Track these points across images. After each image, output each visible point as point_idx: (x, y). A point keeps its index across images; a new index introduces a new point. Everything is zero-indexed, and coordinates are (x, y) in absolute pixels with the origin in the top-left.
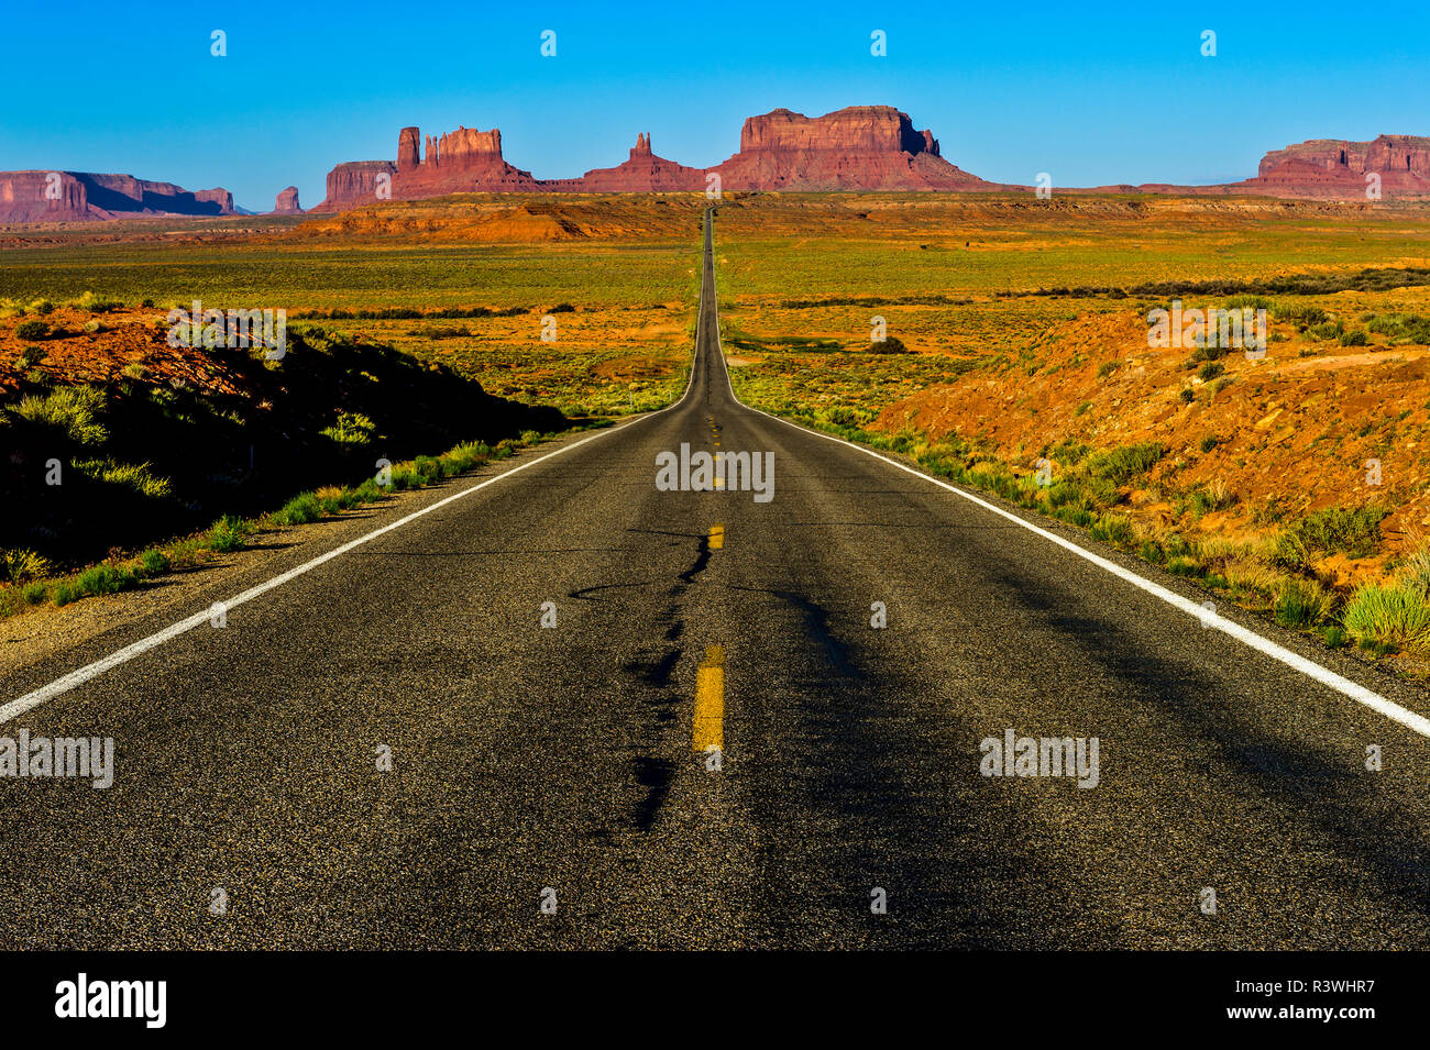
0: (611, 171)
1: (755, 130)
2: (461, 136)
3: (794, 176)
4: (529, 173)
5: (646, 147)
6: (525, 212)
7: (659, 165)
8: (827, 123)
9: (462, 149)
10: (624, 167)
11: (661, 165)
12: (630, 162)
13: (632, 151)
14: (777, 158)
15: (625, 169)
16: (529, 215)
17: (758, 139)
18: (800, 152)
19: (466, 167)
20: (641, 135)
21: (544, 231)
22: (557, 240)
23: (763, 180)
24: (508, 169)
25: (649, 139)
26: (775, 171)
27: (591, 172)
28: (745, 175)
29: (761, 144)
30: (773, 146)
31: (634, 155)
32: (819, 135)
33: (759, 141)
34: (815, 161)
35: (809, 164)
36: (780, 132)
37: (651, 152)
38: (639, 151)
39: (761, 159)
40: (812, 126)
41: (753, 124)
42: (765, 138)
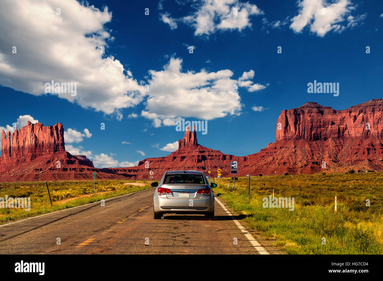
0: (162, 160)
2: (29, 130)
5: (193, 138)
8: (352, 114)
9: (29, 141)
10: (174, 155)
11: (206, 154)
12: (179, 151)
14: (311, 146)
15: (175, 158)
17: (292, 129)
18: (330, 139)
19: (34, 157)
23: (300, 165)
24: (71, 158)
25: (195, 131)
28: (283, 160)
29: (296, 133)
30: (306, 135)
31: (183, 144)
32: (346, 125)
33: (294, 132)
34: (345, 148)
35: (339, 150)
36: (312, 122)
37: (197, 142)
38: (186, 141)
39: (295, 147)
40: (339, 117)
41: (288, 116)
42: (299, 128)
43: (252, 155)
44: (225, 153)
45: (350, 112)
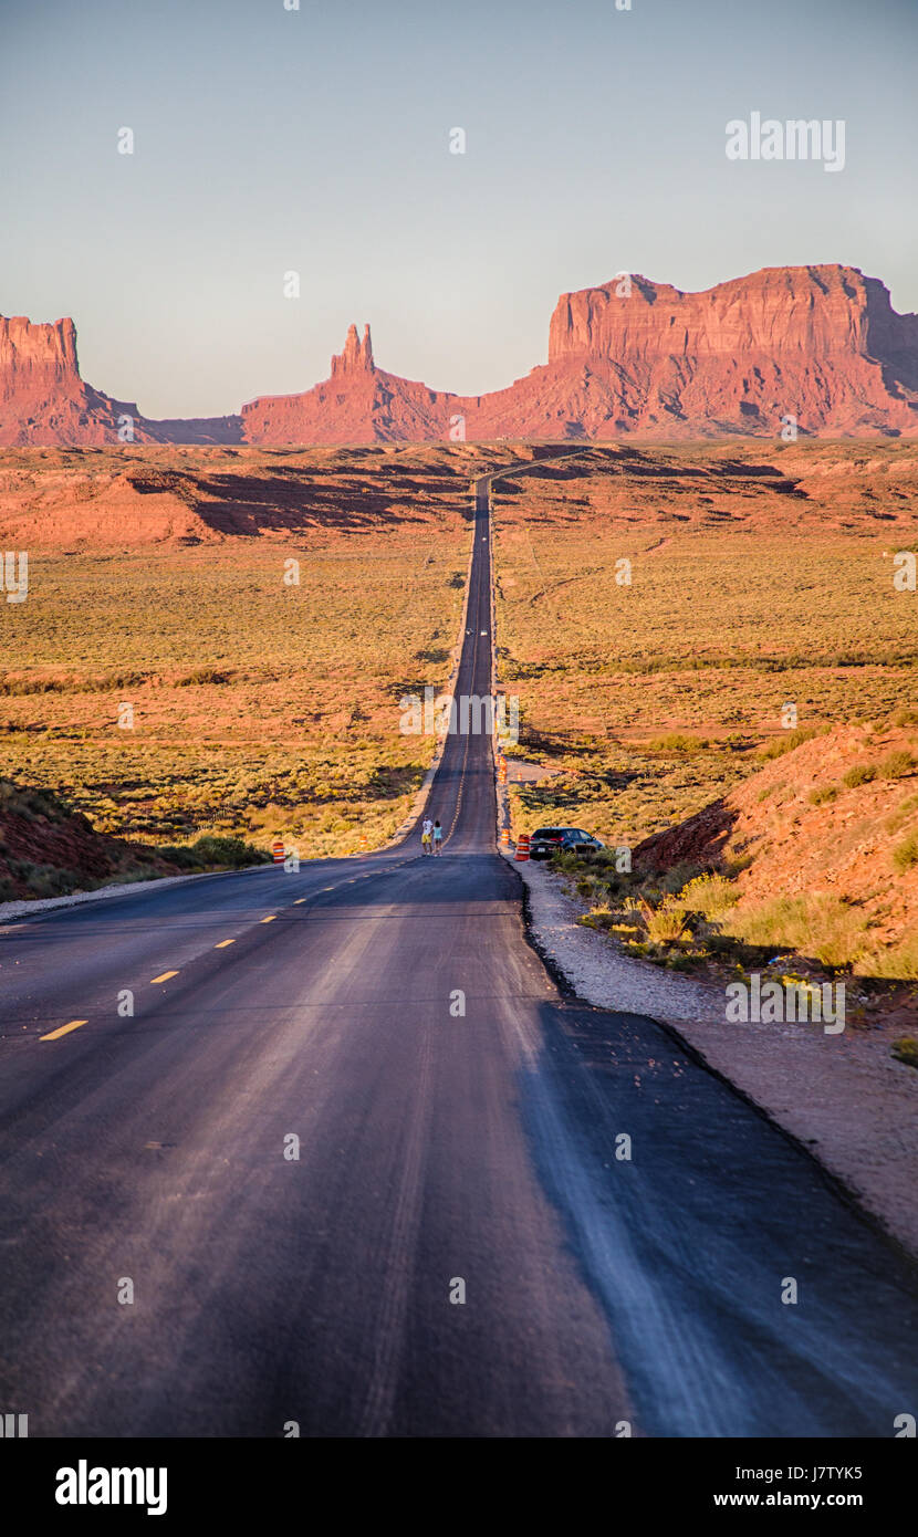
0: (294, 401)
1: (578, 319)
3: (654, 407)
4: (135, 405)
5: (363, 353)
6: (129, 487)
7: (388, 389)
8: (719, 302)
10: (321, 393)
11: (392, 390)
12: (333, 383)
13: (335, 361)
15: (322, 398)
16: (135, 493)
17: (583, 336)
18: (665, 362)
19: (9, 393)
20: (354, 330)
21: (164, 524)
22: (193, 541)
24: (94, 398)
25: (368, 338)
26: (617, 401)
27: (256, 404)
28: (558, 407)
29: (590, 346)
30: (612, 348)
31: (340, 367)
32: (704, 327)
33: (586, 342)
34: (696, 379)
35: (684, 383)
36: (627, 321)
37: (372, 363)
38: (349, 361)
39: (588, 375)
40: (690, 310)
41: (573, 307)
42: (598, 335)
43: (495, 393)
44: (434, 389)
45: (714, 298)
